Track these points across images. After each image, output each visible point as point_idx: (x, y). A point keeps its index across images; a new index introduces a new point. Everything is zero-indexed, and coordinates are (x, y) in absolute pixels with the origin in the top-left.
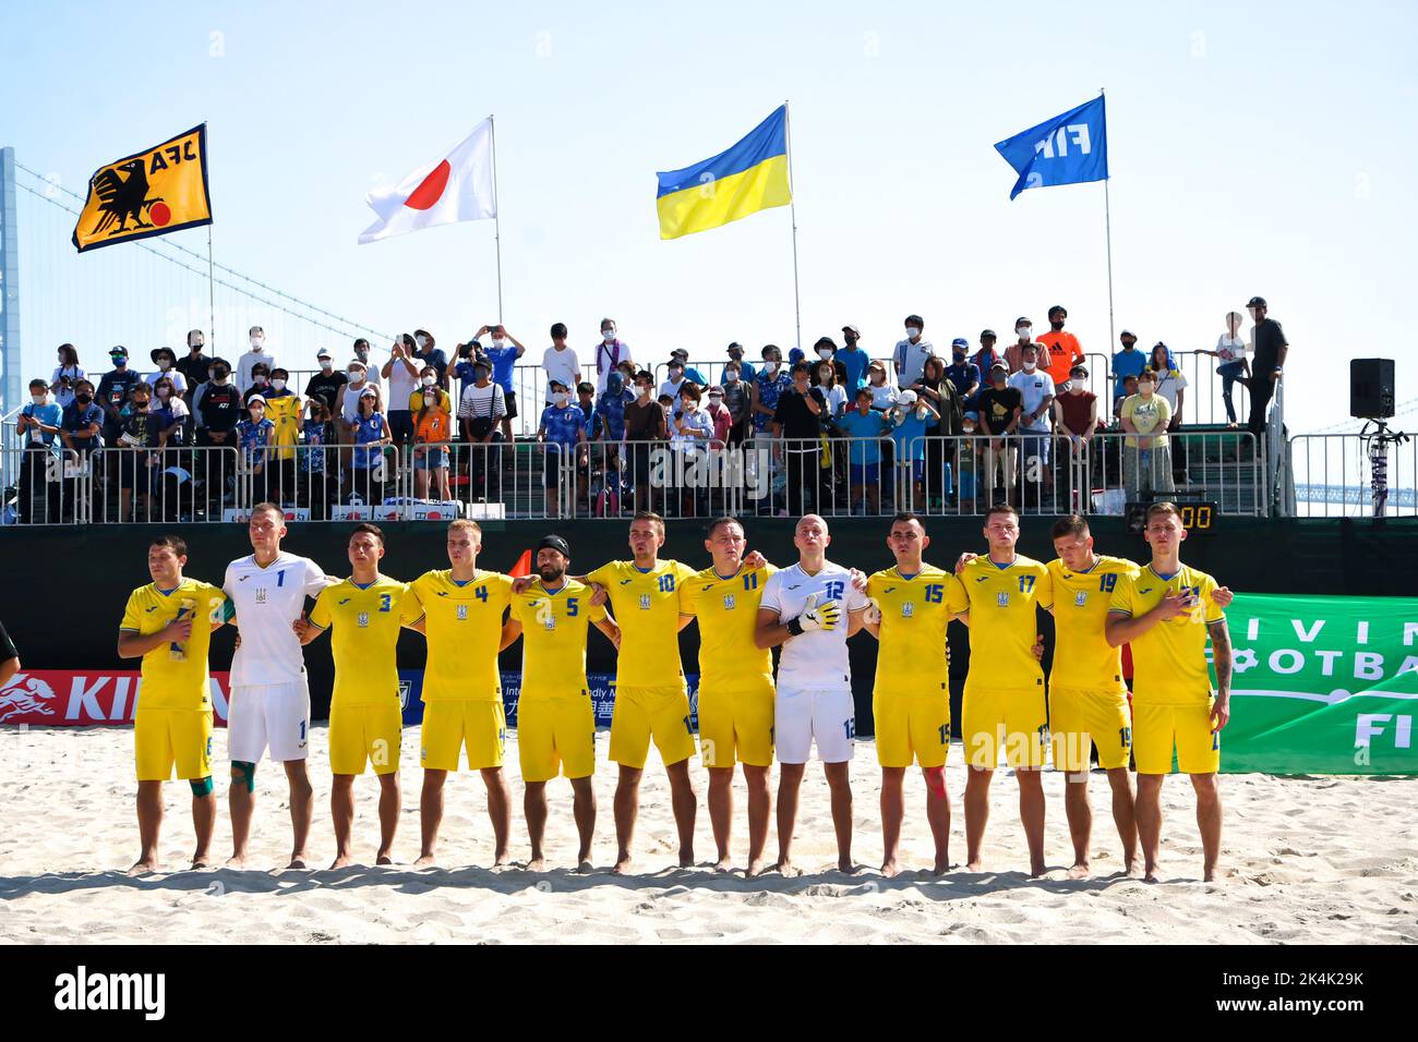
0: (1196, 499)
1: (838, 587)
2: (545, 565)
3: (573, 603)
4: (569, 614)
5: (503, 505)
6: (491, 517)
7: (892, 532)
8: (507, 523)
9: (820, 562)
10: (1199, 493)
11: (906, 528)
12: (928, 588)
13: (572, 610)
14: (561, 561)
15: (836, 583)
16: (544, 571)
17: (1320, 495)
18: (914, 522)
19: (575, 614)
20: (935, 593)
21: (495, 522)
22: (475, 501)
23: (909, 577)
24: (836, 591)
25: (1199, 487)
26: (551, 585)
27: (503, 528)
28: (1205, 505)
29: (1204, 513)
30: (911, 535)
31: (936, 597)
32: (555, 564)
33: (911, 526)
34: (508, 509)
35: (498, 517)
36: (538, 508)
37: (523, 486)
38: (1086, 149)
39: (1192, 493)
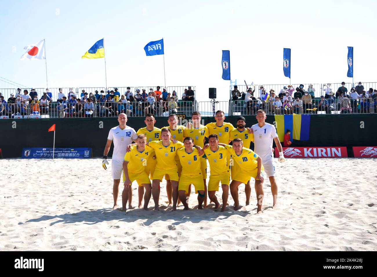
0: (182, 113)
1: (129, 133)
2: (240, 125)
3: (247, 135)
4: (245, 138)
5: (49, 115)
6: (46, 118)
7: (146, 120)
8: (50, 119)
9: (125, 126)
10: (183, 112)
11: (150, 118)
12: (155, 134)
13: (246, 137)
14: (244, 124)
15: (129, 132)
16: (240, 126)
17: (204, 113)
18: (152, 117)
19: (247, 138)
20: (157, 135)
21: (47, 119)
22: (43, 115)
23: (150, 131)
24: (129, 134)
25: (182, 111)
26: (241, 130)
27: (49, 120)
28: (184, 114)
29: (184, 116)
30: (151, 120)
31: (157, 136)
32: (243, 124)
33: (152, 118)
34: (50, 116)
35: (48, 118)
36: (56, 116)
37: (53, 111)
38: (161, 49)
39: (182, 112)
